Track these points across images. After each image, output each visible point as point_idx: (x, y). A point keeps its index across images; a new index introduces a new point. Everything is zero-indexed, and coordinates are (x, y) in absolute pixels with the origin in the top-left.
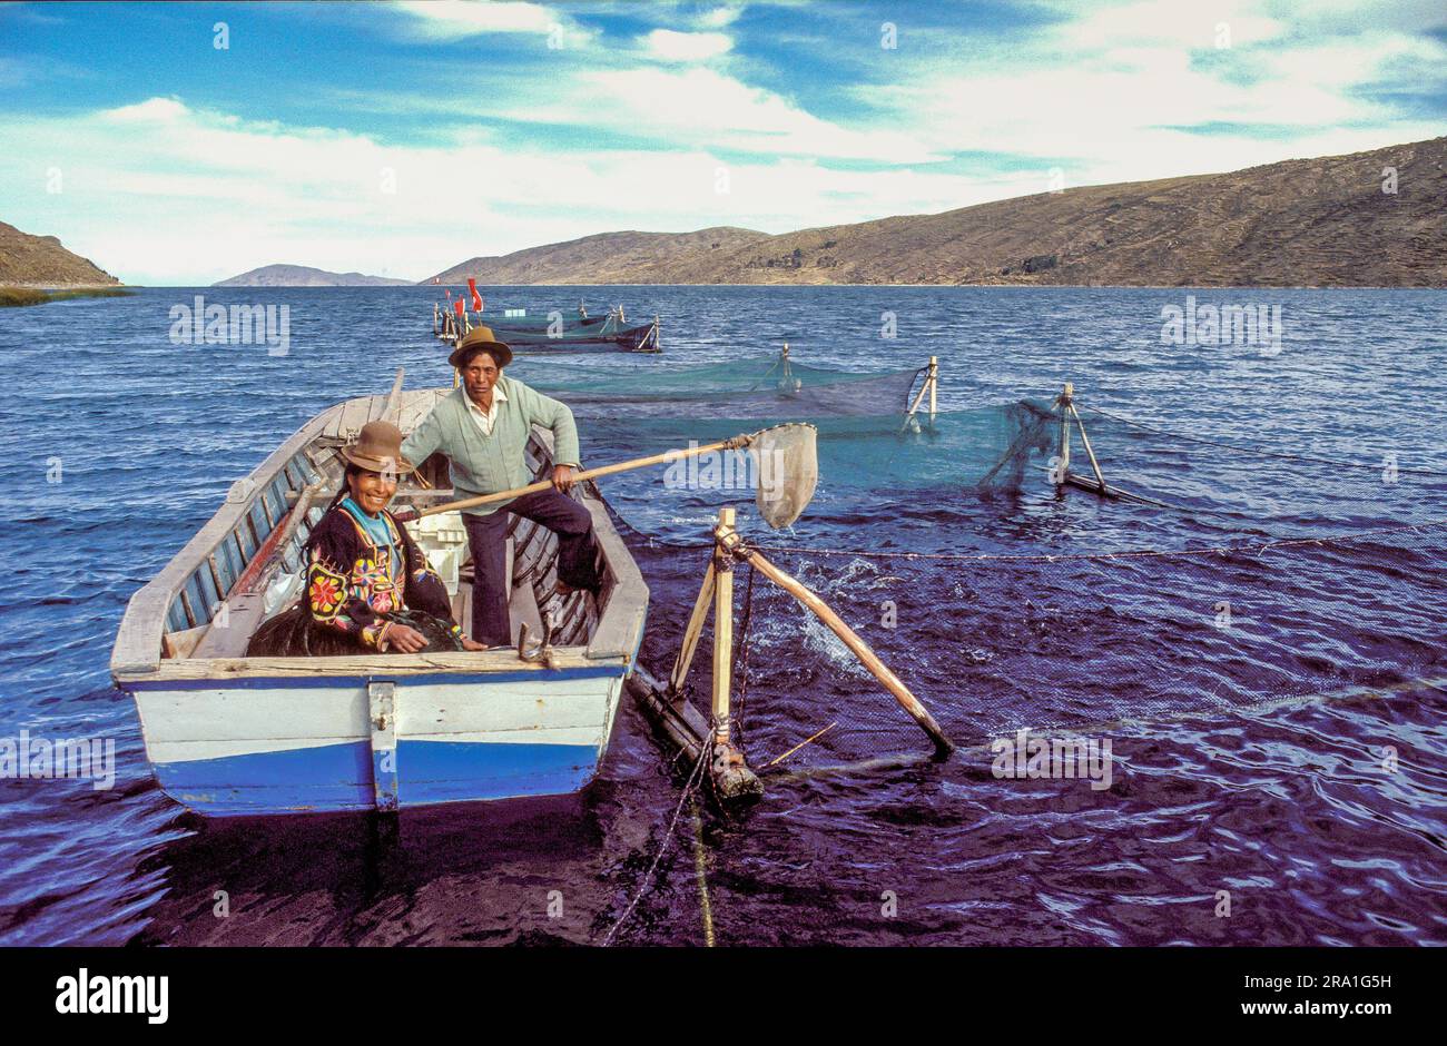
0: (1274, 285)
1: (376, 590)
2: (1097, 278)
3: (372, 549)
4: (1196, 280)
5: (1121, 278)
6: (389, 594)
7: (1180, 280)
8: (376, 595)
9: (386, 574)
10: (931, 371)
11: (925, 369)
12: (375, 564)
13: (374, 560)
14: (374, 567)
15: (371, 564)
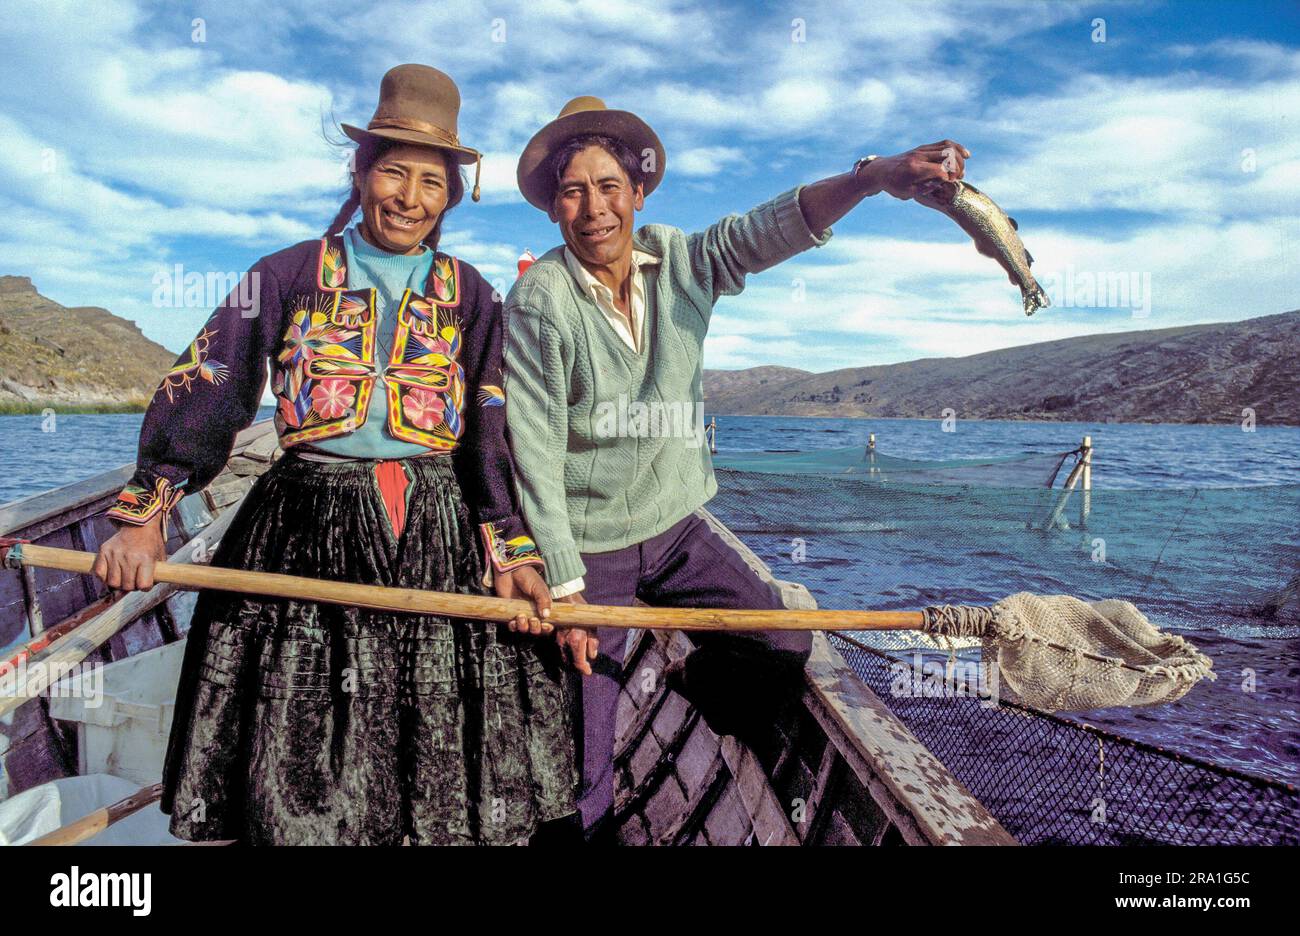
0: (1287, 424)
1: (315, 370)
2: (1113, 416)
3: (332, 295)
4: (1209, 419)
5: (1136, 417)
6: (357, 383)
7: (1194, 418)
8: (315, 382)
9: (356, 346)
10: (1084, 455)
11: (1075, 453)
12: (329, 321)
13: (329, 315)
14: (324, 327)
15: (319, 319)
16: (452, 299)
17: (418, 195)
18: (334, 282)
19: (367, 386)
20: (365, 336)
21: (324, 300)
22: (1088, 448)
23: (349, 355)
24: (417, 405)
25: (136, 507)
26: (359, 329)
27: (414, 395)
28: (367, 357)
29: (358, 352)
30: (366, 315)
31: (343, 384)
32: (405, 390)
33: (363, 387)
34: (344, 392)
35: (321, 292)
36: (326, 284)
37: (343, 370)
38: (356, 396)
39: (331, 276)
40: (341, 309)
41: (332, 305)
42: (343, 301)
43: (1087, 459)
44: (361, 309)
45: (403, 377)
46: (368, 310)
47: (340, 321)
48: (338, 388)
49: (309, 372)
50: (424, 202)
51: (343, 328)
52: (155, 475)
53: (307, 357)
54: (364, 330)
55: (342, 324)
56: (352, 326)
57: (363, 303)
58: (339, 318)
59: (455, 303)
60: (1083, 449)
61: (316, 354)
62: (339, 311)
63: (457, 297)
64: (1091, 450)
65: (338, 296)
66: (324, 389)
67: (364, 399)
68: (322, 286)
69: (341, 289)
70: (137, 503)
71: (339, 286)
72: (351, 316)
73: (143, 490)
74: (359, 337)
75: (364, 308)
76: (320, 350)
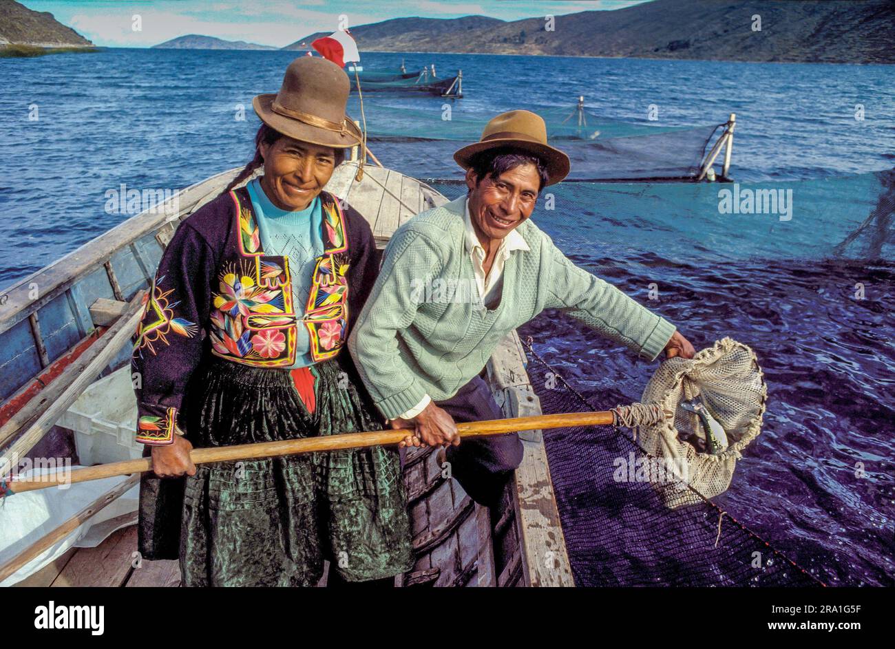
0: (833, 62)
1: (252, 324)
2: (716, 55)
4: (781, 58)
5: (731, 56)
6: (285, 331)
7: (771, 58)
8: (253, 333)
9: (279, 302)
10: (729, 127)
11: (723, 125)
12: (256, 285)
13: (254, 278)
14: (253, 289)
15: (247, 283)
16: (342, 245)
17: (312, 171)
18: (252, 247)
19: (292, 332)
20: (284, 292)
21: (248, 265)
22: (732, 122)
23: (276, 310)
24: (327, 333)
25: (160, 432)
26: (279, 288)
27: (324, 328)
28: (288, 309)
29: (281, 306)
30: (283, 277)
31: (275, 333)
32: (318, 326)
33: (289, 333)
34: (276, 340)
35: (244, 258)
36: (247, 251)
37: (274, 323)
38: (286, 342)
39: (248, 241)
40: (262, 273)
41: (255, 270)
42: (262, 266)
43: (731, 130)
44: (278, 272)
45: (316, 318)
46: (284, 273)
47: (265, 284)
48: (272, 336)
49: (248, 326)
50: (318, 176)
51: (268, 289)
52: (164, 407)
53: (244, 314)
54: (283, 288)
55: (266, 286)
56: (274, 287)
57: (279, 267)
58: (263, 281)
59: (344, 248)
60: (730, 123)
61: (251, 312)
62: (261, 276)
63: (345, 243)
64: (735, 124)
65: (258, 260)
66: (262, 338)
67: (292, 344)
68: (244, 253)
69: (259, 253)
70: (159, 429)
71: (257, 251)
72: (272, 279)
73: (158, 418)
74: (281, 293)
75: (281, 272)
76: (254, 309)
